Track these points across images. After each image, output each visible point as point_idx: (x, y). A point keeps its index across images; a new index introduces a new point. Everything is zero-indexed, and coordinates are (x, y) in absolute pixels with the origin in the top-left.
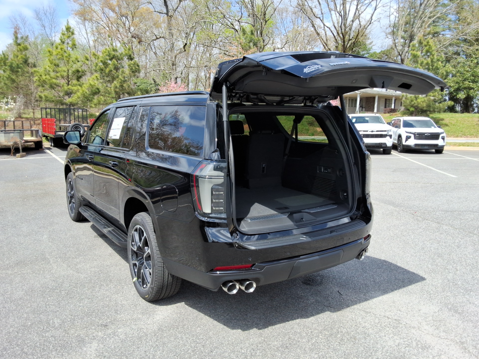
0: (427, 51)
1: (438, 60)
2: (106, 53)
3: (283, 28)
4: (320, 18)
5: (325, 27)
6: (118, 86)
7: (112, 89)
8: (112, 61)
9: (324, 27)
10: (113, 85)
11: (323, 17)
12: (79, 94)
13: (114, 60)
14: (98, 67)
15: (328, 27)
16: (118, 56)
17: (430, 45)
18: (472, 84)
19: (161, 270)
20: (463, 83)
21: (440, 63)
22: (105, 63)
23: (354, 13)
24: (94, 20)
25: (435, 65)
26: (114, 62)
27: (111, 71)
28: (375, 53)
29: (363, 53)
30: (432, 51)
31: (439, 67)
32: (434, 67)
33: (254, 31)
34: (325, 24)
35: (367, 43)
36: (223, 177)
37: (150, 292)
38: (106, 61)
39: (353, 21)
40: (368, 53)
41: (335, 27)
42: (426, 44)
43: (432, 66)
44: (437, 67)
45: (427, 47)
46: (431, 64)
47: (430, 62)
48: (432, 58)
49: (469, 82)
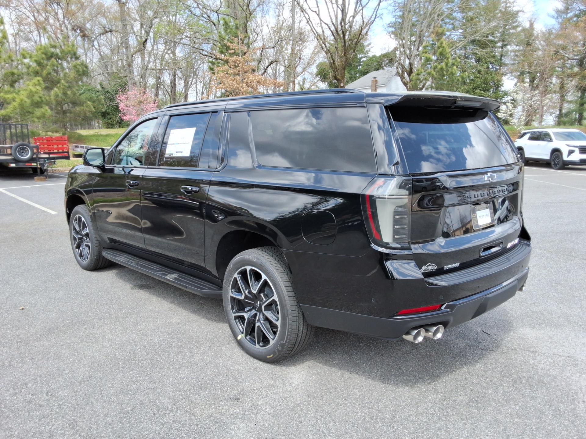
0: (441, 54)
1: (453, 64)
2: (41, 51)
3: (265, 23)
4: (316, 12)
5: (322, 22)
6: (60, 95)
7: (52, 97)
8: (51, 61)
9: (321, 24)
10: (52, 93)
11: (319, 10)
12: (15, 104)
13: (53, 59)
14: (31, 69)
15: (325, 24)
16: (57, 55)
17: (443, 47)
18: (483, 92)
19: (296, 320)
20: (474, 92)
21: (455, 67)
22: (39, 64)
23: (354, 8)
24: (12, 7)
25: (450, 70)
26: (53, 61)
27: (50, 74)
28: (374, 56)
29: (360, 56)
30: (446, 54)
31: (454, 72)
32: (449, 73)
33: (239, 25)
34: (322, 19)
35: (365, 44)
36: (407, 197)
37: (278, 349)
38: (42, 61)
39: (354, 17)
40: (366, 57)
41: (333, 24)
42: (439, 45)
43: (447, 71)
44: (452, 72)
45: (441, 49)
46: (445, 70)
47: (444, 67)
48: (446, 62)
49: (481, 90)
